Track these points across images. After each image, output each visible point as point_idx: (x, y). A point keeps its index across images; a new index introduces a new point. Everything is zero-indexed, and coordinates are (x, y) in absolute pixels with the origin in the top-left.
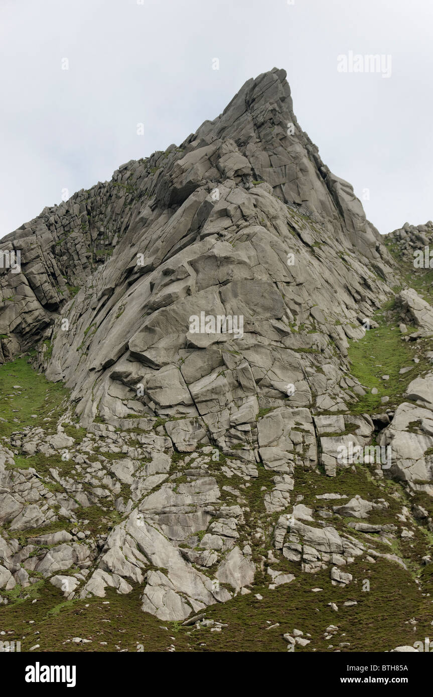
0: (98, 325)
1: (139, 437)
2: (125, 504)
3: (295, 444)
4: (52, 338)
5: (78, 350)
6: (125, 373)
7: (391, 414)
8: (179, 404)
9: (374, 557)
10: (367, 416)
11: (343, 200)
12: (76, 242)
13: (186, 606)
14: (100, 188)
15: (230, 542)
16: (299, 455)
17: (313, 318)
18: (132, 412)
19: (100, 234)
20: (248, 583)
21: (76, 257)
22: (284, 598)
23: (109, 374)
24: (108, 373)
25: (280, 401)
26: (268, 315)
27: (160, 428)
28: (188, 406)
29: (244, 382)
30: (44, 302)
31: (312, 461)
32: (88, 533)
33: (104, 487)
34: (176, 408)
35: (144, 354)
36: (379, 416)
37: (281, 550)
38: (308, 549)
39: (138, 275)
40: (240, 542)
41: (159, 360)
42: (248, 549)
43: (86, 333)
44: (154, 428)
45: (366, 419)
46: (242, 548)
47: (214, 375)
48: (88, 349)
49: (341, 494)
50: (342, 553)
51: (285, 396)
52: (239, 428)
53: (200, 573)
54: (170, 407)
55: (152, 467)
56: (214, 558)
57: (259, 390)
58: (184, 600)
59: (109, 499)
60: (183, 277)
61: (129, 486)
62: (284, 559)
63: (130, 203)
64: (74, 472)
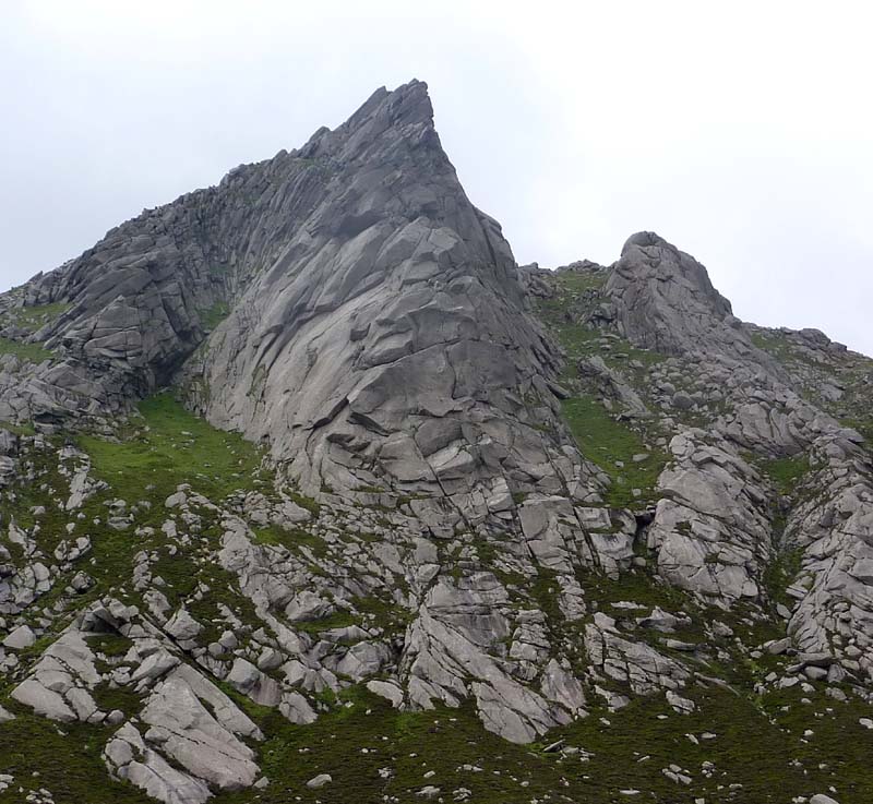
0: (267, 368)
1: (388, 517)
2: (406, 597)
3: (566, 540)
4: (206, 375)
5: (248, 395)
6: (346, 436)
7: (653, 511)
8: (420, 480)
9: (703, 681)
10: (629, 511)
11: (494, 239)
12: (195, 257)
13: (528, 726)
14: (211, 194)
15: (544, 654)
16: (573, 553)
17: (536, 389)
18: (364, 484)
19: (213, 248)
20: (581, 704)
21: (194, 274)
22: (634, 725)
23: (325, 436)
24: (323, 435)
25: (529, 485)
26: (500, 383)
27: (404, 507)
28: (431, 482)
29: (487, 460)
30: (177, 330)
31: (588, 560)
32: (382, 630)
33: (374, 575)
34: (416, 485)
35: (369, 416)
36: (642, 513)
37: (602, 666)
38: (633, 669)
39: (311, 314)
40: (553, 653)
41: (386, 426)
42: (566, 664)
43: (254, 376)
44: (398, 506)
45: (627, 515)
46: (559, 660)
47: (454, 450)
48: (263, 395)
49: (638, 604)
50: (669, 675)
51: (534, 480)
52: (499, 515)
53: (525, 688)
54: (411, 482)
55: (418, 555)
56: (534, 670)
57: (505, 472)
58: (524, 720)
59: (384, 590)
60: (404, 330)
61: (403, 576)
62: (609, 677)
63: (248, 216)
64: (330, 553)
